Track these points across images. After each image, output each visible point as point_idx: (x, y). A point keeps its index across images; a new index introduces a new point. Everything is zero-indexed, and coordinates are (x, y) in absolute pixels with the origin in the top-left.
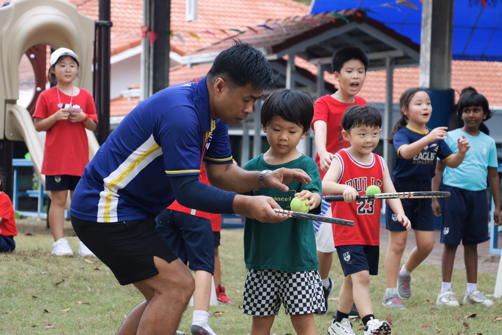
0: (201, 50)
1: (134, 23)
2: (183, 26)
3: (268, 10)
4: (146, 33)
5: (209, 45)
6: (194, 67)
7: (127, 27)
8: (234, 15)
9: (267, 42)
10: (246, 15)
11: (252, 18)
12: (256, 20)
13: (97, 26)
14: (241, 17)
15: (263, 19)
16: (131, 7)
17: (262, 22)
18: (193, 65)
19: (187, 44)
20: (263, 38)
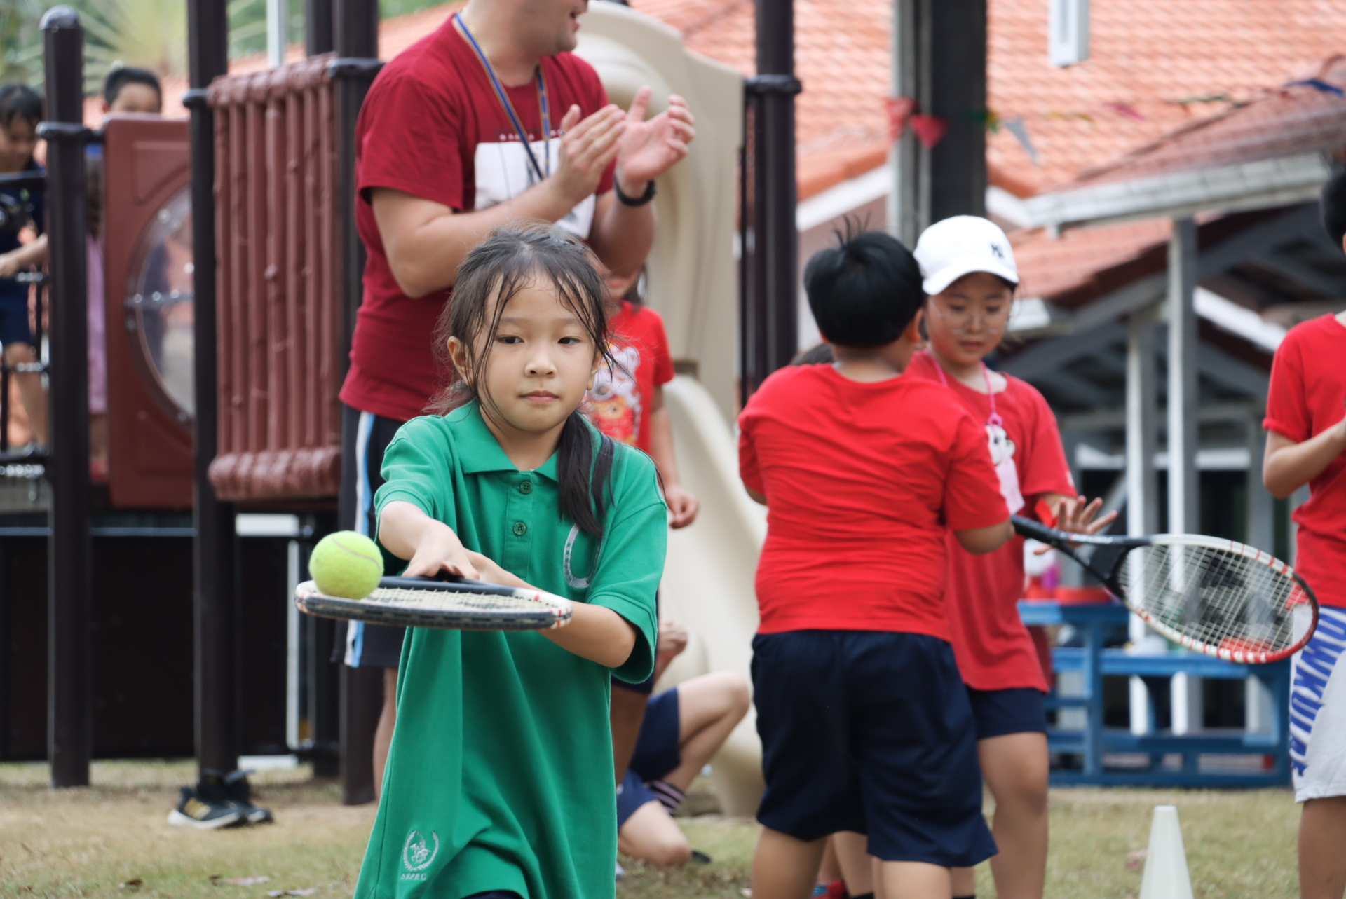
0: (1091, 176)
1: (854, 96)
2: (1023, 99)
3: (1328, 29)
4: (901, 124)
5: (1115, 157)
6: (1072, 235)
7: (830, 111)
8: (1204, 49)
9: (1329, 136)
10: (1245, 50)
11: (1271, 59)
12: (1285, 65)
13: (751, 93)
14: (1230, 58)
15: (1307, 58)
16: (842, 39)
17: (1304, 70)
18: (1065, 227)
19: (1042, 159)
20: (1318, 121)
